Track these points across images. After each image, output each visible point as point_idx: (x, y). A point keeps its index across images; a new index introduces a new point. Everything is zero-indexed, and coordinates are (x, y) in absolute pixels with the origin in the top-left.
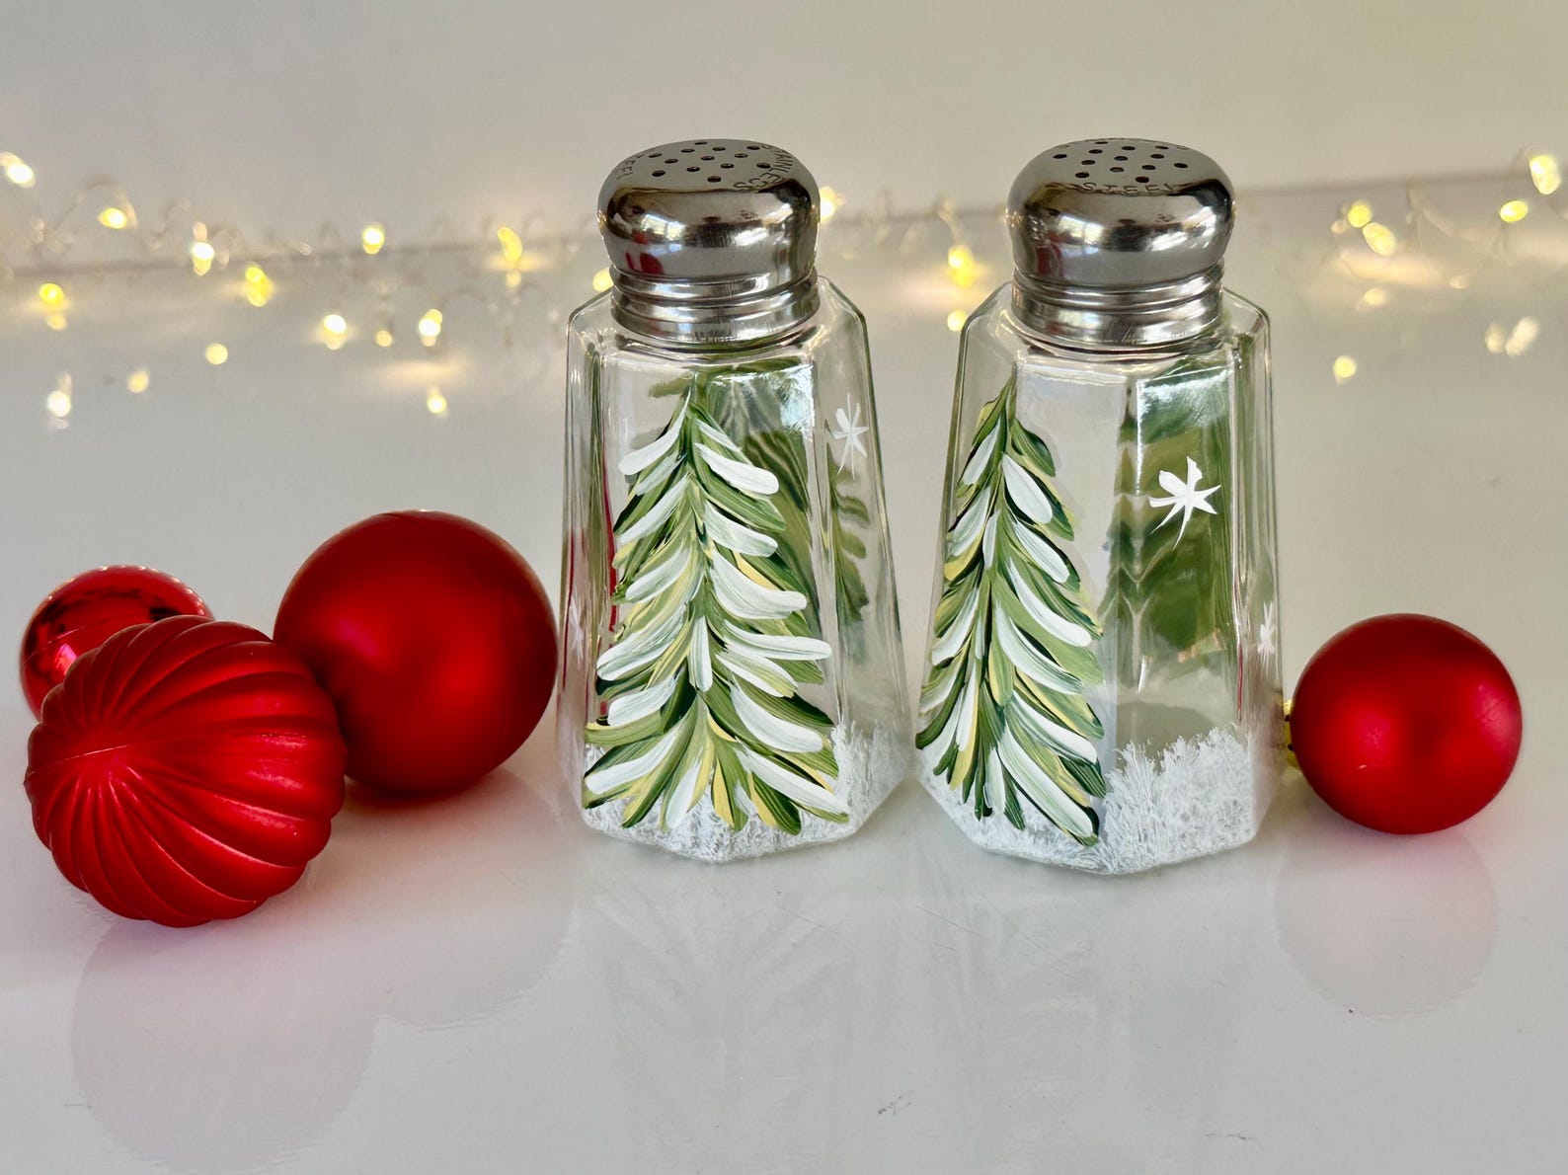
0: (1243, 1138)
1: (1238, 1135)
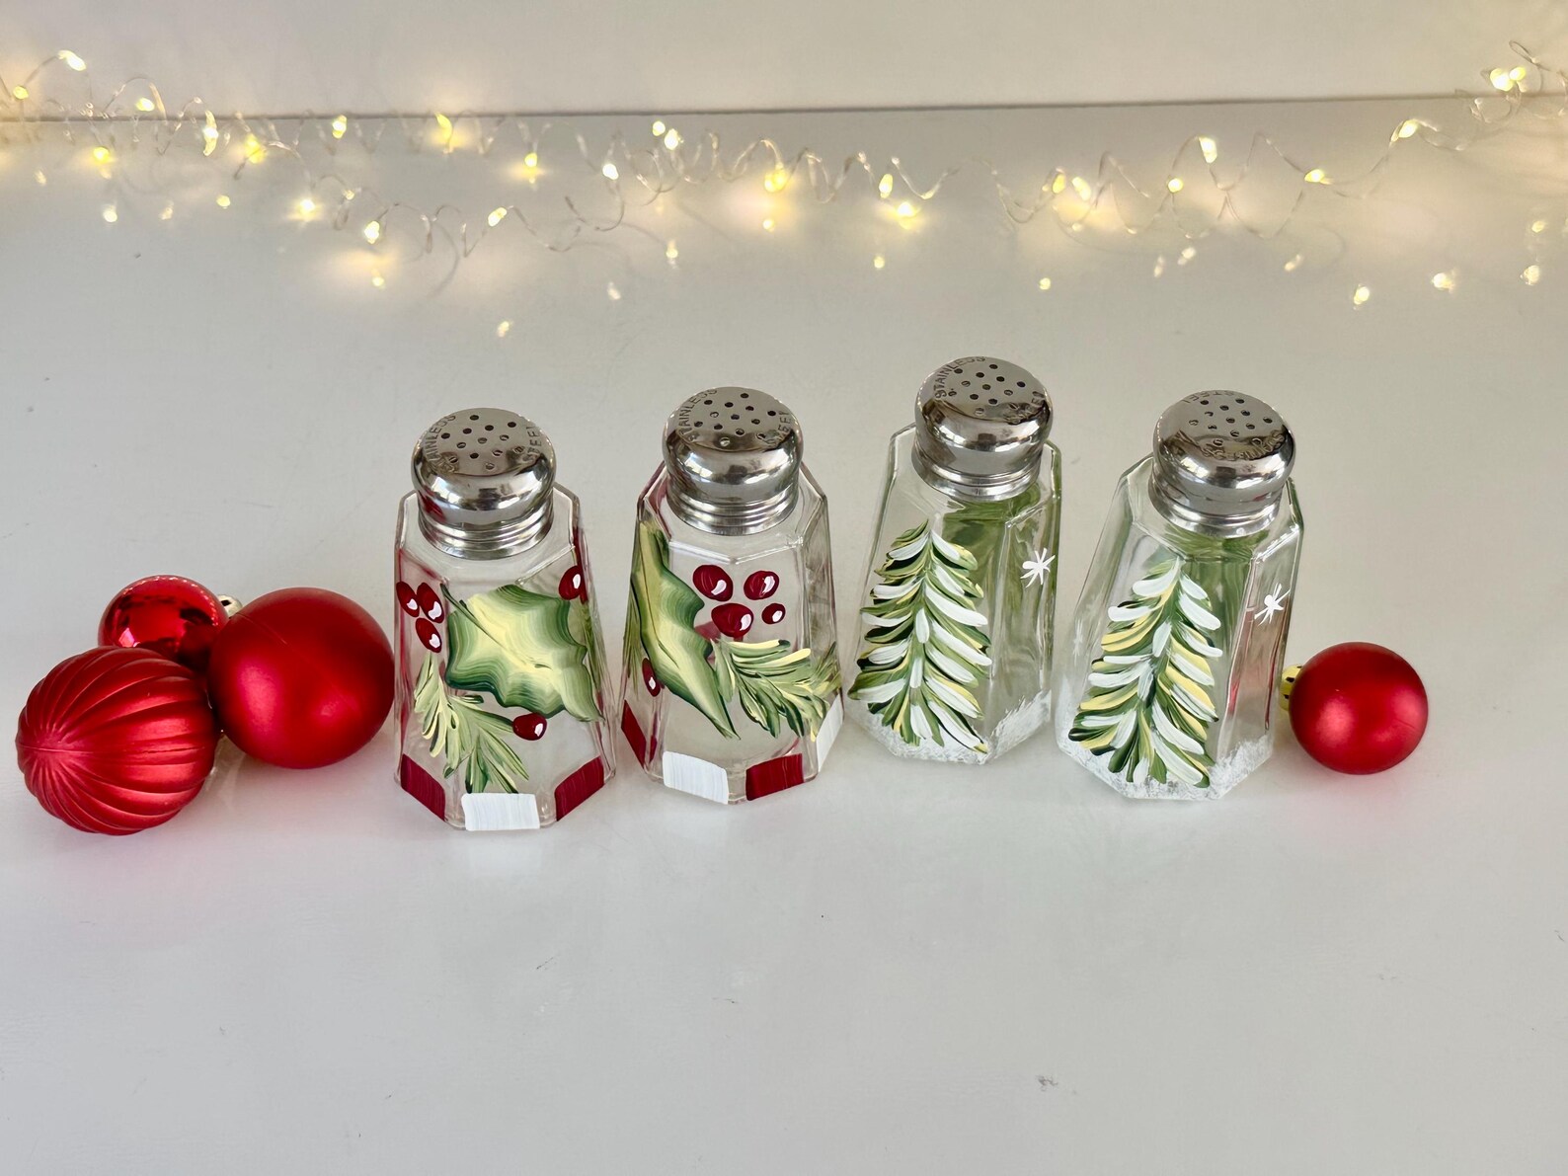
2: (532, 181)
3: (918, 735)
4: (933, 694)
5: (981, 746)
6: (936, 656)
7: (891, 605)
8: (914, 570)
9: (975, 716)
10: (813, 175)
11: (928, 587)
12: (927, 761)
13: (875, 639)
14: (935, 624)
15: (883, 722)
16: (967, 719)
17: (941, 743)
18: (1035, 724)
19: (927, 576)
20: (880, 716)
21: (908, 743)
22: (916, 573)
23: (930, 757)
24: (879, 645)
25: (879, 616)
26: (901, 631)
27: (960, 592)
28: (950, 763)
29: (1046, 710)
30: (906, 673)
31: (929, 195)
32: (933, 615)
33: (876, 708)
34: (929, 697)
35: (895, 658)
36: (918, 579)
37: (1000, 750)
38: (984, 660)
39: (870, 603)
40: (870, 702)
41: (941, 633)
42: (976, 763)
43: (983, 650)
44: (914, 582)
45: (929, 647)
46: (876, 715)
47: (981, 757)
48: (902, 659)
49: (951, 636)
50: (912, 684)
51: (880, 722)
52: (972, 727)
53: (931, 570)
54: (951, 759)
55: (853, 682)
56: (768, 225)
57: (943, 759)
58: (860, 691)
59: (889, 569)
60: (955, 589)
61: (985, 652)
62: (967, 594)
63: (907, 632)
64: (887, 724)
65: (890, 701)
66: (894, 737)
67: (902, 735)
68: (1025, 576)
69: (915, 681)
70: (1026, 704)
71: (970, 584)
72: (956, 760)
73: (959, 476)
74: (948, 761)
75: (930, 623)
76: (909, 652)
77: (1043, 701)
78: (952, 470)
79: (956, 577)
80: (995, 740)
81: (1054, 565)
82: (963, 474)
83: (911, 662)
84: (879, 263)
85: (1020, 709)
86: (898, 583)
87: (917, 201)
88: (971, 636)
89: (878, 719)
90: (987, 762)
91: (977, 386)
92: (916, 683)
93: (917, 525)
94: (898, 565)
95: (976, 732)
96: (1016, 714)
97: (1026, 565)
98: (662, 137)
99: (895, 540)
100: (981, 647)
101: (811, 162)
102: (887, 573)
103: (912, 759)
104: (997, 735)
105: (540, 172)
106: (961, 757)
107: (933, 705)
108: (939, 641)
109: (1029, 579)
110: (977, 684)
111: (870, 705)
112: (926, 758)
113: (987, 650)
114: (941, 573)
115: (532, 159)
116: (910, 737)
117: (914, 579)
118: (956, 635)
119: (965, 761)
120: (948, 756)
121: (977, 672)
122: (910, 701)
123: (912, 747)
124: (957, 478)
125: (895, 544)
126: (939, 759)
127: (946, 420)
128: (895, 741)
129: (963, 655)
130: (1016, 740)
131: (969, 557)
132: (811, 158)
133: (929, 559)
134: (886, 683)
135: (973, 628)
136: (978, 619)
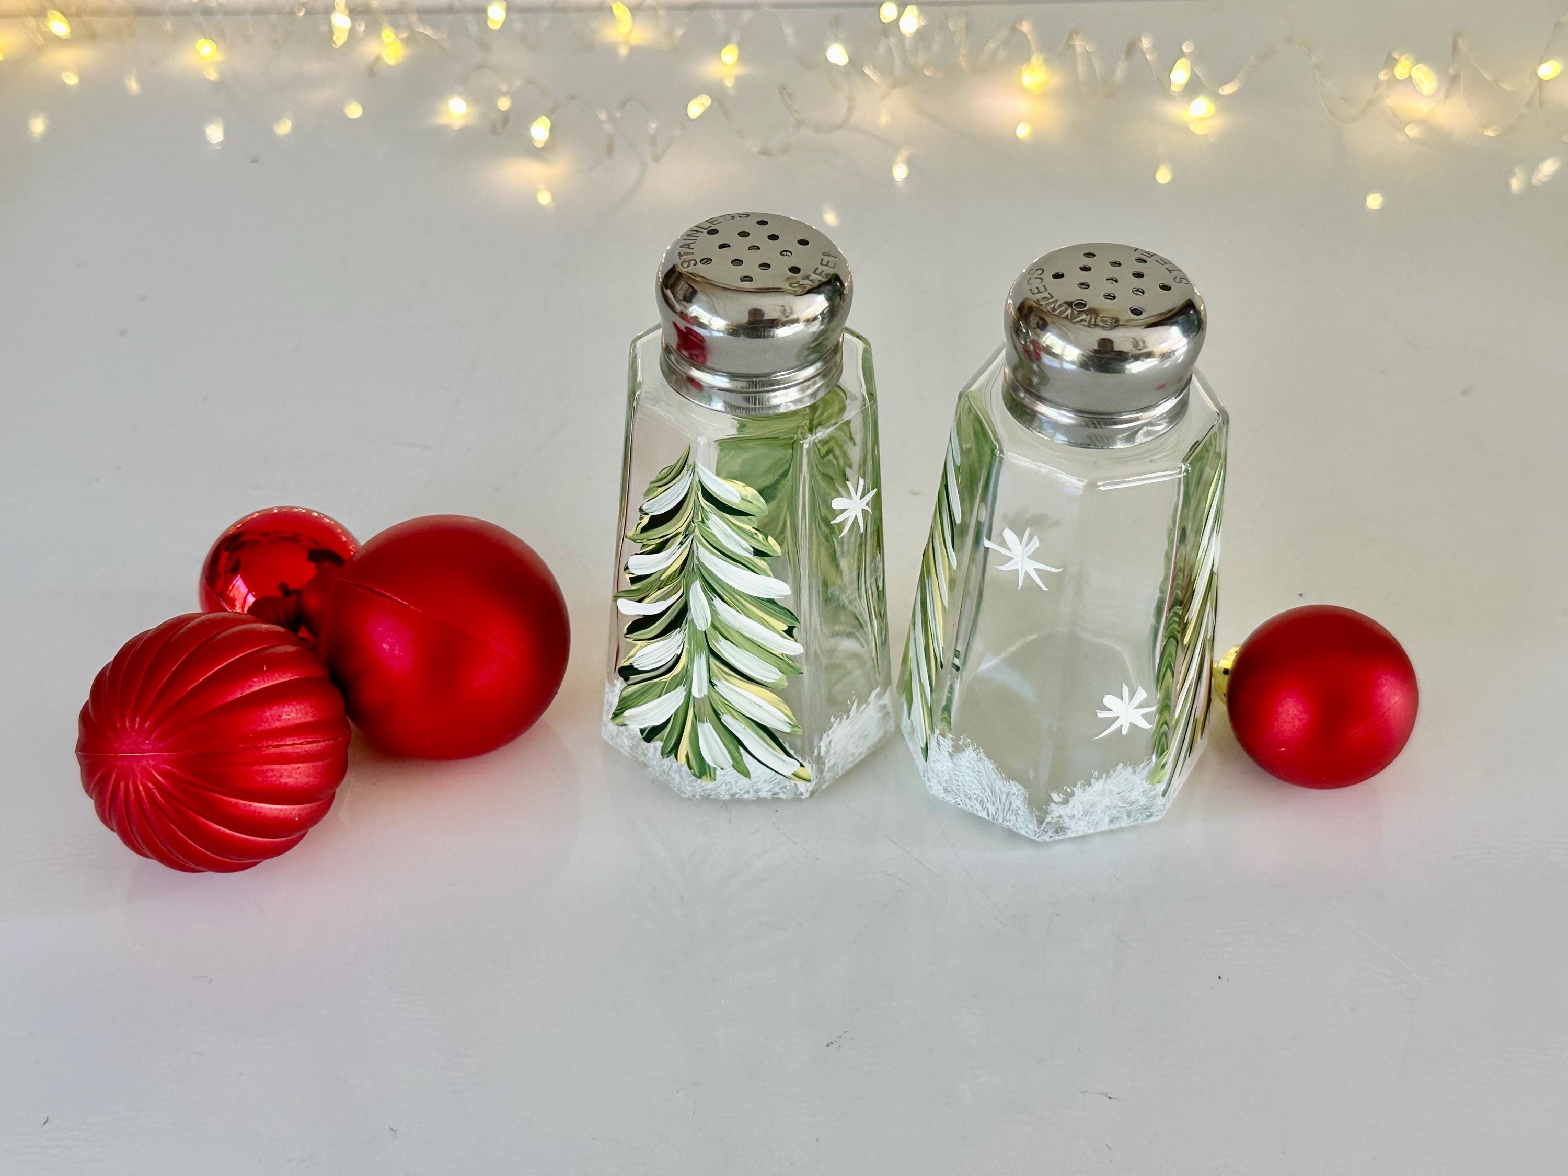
0: (1110, 1098)
1: (1106, 1094)
2: (729, 83)
3: (712, 764)
4: (728, 705)
5: (803, 772)
6: (725, 649)
7: (651, 583)
8: (677, 526)
9: (788, 730)
10: (1081, 69)
11: (701, 549)
12: (730, 800)
13: (637, 635)
14: (717, 601)
15: (662, 754)
16: (778, 735)
17: (746, 774)
18: (874, 736)
19: (697, 532)
20: (658, 744)
21: (700, 777)
22: (682, 529)
23: (732, 795)
24: (644, 643)
25: (640, 601)
26: (672, 617)
27: (746, 550)
28: (760, 801)
29: (887, 714)
30: (685, 679)
31: (1228, 89)
32: (712, 589)
33: (650, 734)
34: (720, 708)
35: (668, 658)
36: (686, 536)
37: (827, 774)
38: (792, 648)
39: (626, 584)
40: (642, 727)
41: (726, 612)
42: (797, 798)
43: (789, 632)
44: (681, 544)
45: (712, 633)
46: (652, 744)
47: (803, 787)
48: (678, 658)
49: (742, 617)
50: (695, 693)
51: (659, 752)
52: (787, 746)
53: (703, 521)
54: (763, 794)
55: (616, 702)
56: (1023, 132)
57: (751, 796)
58: (627, 713)
59: (644, 530)
60: (740, 546)
61: (791, 635)
62: (757, 553)
63: (679, 618)
64: (670, 752)
65: (669, 720)
66: (680, 772)
67: (690, 768)
68: (838, 520)
69: (699, 688)
70: (859, 706)
71: (760, 536)
72: (769, 795)
73: (726, 380)
74: (759, 798)
75: (710, 600)
76: (686, 646)
77: (882, 702)
78: (713, 371)
79: (739, 527)
80: (819, 762)
81: (877, 502)
82: (732, 376)
83: (691, 660)
84: (1163, 176)
85: (852, 714)
86: (659, 549)
87: (1215, 96)
88: (771, 615)
89: (656, 749)
90: (812, 794)
91: (739, 248)
92: (700, 691)
93: (674, 459)
94: (657, 521)
95: (792, 752)
96: (845, 722)
97: (837, 503)
98: (896, 22)
99: (647, 487)
100: (786, 628)
101: (1079, 49)
102: (645, 535)
103: (709, 799)
104: (822, 754)
105: (740, 71)
106: (777, 790)
107: (727, 719)
108: (727, 626)
109: (841, 525)
110: (786, 684)
111: (642, 731)
112: (727, 797)
113: (795, 631)
114: (717, 524)
115: (730, 54)
116: (702, 769)
117: (680, 538)
118: (748, 615)
119: (781, 795)
120: (757, 791)
121: (784, 666)
122: (695, 716)
123: (706, 784)
124: (722, 382)
125: (649, 492)
126: (746, 796)
127: (700, 296)
128: (681, 777)
129: (760, 641)
130: (851, 759)
131: (753, 496)
132: (1079, 44)
133: (697, 505)
134: (660, 696)
135: (772, 602)
136: (778, 589)
